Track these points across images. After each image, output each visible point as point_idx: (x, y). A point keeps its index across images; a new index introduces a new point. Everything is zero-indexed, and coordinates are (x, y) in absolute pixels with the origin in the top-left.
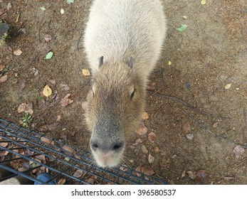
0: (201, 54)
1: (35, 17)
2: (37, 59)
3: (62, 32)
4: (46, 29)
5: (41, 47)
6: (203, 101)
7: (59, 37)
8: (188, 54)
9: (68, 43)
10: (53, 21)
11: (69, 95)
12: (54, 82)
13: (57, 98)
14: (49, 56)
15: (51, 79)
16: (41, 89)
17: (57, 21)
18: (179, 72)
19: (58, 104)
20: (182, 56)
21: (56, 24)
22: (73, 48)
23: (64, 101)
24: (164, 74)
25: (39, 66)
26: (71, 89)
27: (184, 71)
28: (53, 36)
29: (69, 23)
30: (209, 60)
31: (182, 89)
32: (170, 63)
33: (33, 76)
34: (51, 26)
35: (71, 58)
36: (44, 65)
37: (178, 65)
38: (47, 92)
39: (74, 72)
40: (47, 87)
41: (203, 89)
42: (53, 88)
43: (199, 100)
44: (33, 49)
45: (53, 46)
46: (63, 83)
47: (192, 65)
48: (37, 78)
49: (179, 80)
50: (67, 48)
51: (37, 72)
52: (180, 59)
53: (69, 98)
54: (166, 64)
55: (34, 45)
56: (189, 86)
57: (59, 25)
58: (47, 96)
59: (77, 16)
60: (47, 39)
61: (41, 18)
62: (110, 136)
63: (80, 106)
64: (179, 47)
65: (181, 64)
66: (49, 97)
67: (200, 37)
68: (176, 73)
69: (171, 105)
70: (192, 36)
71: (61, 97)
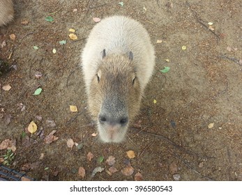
0: (183, 94)
1: (28, 55)
2: (25, 95)
3: (53, 70)
4: (37, 66)
5: (30, 83)
6: (188, 140)
7: (49, 74)
8: (171, 93)
9: (57, 80)
10: (45, 59)
11: (54, 132)
12: (40, 118)
13: (42, 134)
14: (38, 92)
15: (38, 114)
16: (26, 125)
17: (49, 59)
18: (164, 110)
19: (42, 141)
20: (166, 95)
21: (47, 62)
22: (62, 85)
23: (49, 138)
24: (150, 112)
25: (27, 101)
26: (57, 125)
27: (168, 110)
28: (43, 73)
29: (60, 62)
30: (191, 99)
31: (168, 127)
32: (155, 102)
33: (19, 112)
34: (42, 64)
35: (59, 94)
36: (32, 100)
37: (163, 103)
38: (32, 128)
39: (61, 108)
40: (33, 123)
41: (187, 128)
42: (39, 124)
43: (184, 139)
44: (23, 84)
45: (42, 83)
46: (50, 120)
47: (176, 104)
48: (23, 114)
49: (165, 118)
50: (57, 85)
51: (24, 108)
52: (164, 98)
53: (54, 134)
54: (151, 102)
55: (24, 81)
56: (173, 125)
57: (51, 63)
58: (32, 132)
59: (68, 56)
60: (37, 76)
61: (33, 56)
62: (117, 110)
63: (66, 144)
64: (163, 86)
65: (165, 103)
66: (34, 133)
67: (182, 78)
68: (161, 111)
69: (157, 144)
70: (174, 77)
71: (46, 133)
